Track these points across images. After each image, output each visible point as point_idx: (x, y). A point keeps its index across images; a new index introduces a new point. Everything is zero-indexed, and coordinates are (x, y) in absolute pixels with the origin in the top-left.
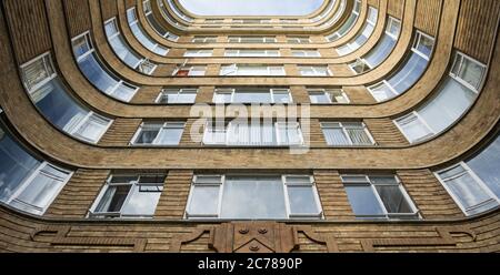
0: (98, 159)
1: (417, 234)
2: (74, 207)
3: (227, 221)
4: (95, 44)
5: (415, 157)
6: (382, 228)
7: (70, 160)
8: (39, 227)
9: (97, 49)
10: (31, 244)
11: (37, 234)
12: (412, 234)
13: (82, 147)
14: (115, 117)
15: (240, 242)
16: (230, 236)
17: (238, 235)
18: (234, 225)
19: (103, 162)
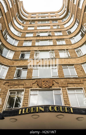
0: (13, 63)
1: (76, 81)
2: (11, 76)
3: (40, 79)
4: (7, 31)
5: (78, 60)
6: (70, 79)
7: (8, 64)
8: (5, 81)
9: (8, 33)
10: (4, 85)
11: (5, 83)
12: (75, 81)
13: (10, 60)
14: (15, 51)
15: (43, 84)
16: (41, 82)
17: (42, 82)
18: (42, 80)
19: (15, 64)
